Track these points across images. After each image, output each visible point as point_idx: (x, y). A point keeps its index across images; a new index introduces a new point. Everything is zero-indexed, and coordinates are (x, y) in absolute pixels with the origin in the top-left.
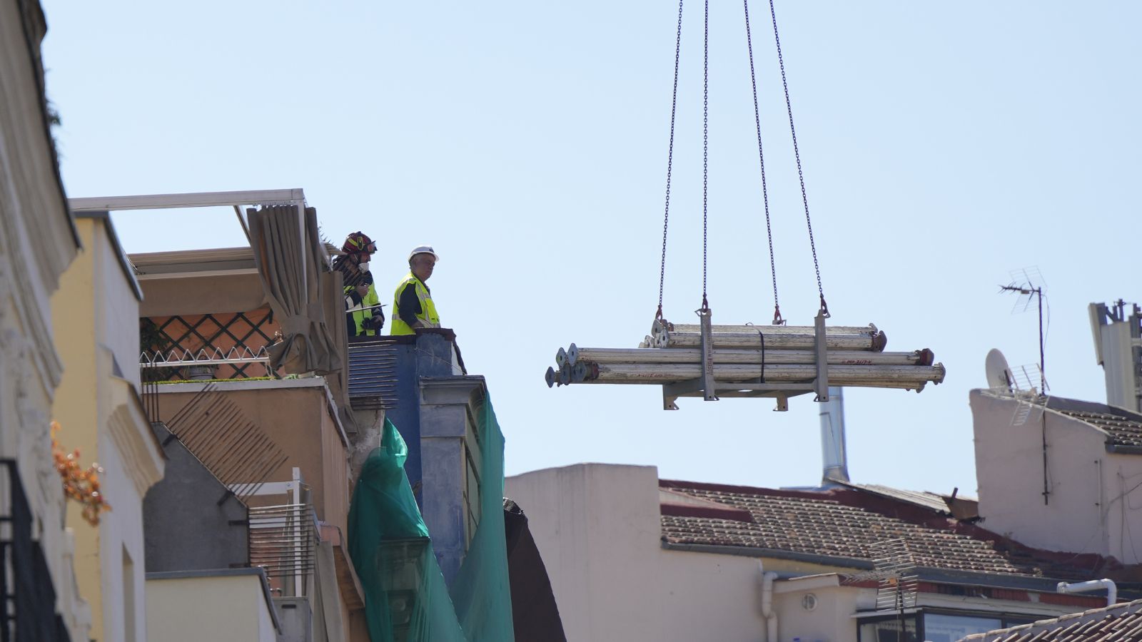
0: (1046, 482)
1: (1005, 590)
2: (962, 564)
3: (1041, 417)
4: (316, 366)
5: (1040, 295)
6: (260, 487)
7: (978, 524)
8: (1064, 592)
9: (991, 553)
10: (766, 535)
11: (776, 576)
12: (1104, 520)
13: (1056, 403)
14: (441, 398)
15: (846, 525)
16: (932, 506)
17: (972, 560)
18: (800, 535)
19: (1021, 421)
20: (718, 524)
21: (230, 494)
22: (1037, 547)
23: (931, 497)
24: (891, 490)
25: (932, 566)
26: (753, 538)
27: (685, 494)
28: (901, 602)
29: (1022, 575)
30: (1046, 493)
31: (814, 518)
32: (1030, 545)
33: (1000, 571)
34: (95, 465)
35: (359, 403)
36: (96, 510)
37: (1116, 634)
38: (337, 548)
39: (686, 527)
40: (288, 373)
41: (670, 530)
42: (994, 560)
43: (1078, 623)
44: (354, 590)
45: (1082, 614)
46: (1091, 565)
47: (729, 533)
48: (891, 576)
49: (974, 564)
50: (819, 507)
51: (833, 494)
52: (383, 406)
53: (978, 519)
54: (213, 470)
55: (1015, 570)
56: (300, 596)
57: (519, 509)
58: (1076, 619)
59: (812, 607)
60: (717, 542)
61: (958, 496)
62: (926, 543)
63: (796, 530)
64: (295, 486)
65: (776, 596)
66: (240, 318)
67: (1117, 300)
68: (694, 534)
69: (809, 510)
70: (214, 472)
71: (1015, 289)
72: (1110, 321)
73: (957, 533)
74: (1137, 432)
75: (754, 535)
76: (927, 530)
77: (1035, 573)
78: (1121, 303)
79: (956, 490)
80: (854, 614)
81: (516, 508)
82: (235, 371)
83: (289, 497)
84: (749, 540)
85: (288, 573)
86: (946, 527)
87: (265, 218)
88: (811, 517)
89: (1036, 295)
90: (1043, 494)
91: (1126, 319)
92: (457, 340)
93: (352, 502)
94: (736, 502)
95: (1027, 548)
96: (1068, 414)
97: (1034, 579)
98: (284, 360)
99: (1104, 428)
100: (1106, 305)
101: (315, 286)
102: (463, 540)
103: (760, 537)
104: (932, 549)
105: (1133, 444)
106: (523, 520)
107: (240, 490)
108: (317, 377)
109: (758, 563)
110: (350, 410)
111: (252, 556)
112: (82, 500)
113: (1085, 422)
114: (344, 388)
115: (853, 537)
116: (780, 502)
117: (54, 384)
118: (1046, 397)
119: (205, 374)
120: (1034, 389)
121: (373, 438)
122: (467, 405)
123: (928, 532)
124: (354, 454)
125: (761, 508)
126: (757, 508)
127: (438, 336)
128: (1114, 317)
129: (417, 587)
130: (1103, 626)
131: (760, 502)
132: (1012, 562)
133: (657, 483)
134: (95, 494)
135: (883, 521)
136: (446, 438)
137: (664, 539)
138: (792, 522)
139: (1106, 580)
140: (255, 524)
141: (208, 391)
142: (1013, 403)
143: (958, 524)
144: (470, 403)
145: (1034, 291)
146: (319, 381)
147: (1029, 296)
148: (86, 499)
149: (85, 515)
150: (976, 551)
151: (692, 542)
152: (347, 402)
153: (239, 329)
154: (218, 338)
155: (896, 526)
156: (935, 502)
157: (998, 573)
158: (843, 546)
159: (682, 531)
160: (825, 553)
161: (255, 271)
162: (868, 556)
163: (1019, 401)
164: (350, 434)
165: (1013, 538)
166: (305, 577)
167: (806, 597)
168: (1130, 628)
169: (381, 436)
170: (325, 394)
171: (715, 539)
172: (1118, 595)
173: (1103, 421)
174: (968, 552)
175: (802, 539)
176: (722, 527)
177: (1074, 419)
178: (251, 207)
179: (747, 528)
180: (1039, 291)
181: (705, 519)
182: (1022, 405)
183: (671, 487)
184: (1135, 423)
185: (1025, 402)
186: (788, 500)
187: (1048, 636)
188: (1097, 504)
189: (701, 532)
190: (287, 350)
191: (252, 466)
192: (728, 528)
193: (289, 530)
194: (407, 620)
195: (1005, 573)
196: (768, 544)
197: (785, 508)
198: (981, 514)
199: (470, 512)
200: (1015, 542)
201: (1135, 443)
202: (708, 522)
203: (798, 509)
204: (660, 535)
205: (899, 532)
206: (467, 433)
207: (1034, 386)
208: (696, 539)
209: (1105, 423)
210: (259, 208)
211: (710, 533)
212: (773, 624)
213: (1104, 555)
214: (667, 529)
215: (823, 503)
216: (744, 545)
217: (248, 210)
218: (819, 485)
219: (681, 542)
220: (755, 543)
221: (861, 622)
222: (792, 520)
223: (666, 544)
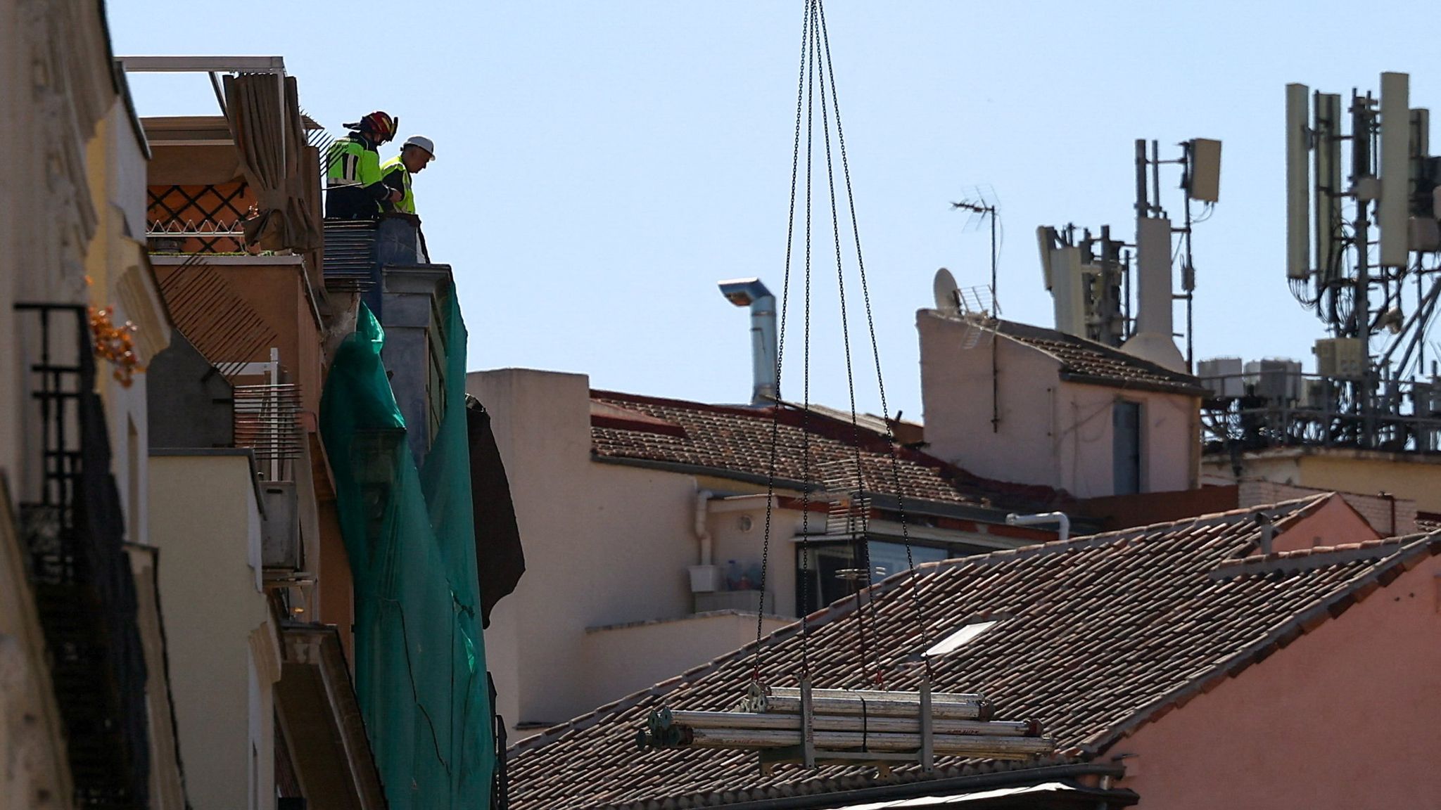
0: (996, 409)
1: (953, 519)
2: (907, 490)
3: (992, 340)
4: (294, 244)
5: (993, 214)
6: (245, 366)
7: (924, 450)
8: (1013, 524)
9: (936, 481)
10: (701, 452)
11: (710, 494)
12: (1056, 451)
13: (1008, 327)
14: (405, 287)
15: (784, 445)
16: (874, 428)
17: (917, 487)
18: (736, 453)
19: (971, 345)
20: (650, 438)
21: (216, 370)
22: (985, 476)
23: (872, 420)
24: (831, 410)
25: (875, 492)
26: (687, 454)
27: (615, 405)
28: (853, 525)
29: (970, 504)
30: (995, 421)
31: (750, 437)
32: (977, 474)
33: (947, 499)
34: (128, 323)
35: (333, 285)
36: (129, 371)
37: (1078, 568)
38: (313, 435)
39: (617, 439)
40: (264, 249)
41: (600, 442)
42: (939, 488)
43: (1037, 555)
44: (326, 481)
45: (1042, 546)
46: (1043, 497)
47: (662, 448)
48: (841, 499)
49: (920, 491)
50: (755, 425)
51: (770, 412)
52: (359, 289)
53: (923, 444)
54: (197, 345)
55: (962, 499)
56: (277, 480)
57: (482, 407)
58: (1035, 551)
59: (748, 529)
60: (649, 457)
61: (903, 419)
62: (869, 467)
63: (731, 448)
64: (273, 367)
65: (711, 516)
66: (209, 191)
67: (1066, 224)
68: (625, 447)
69: (746, 428)
70: (198, 347)
71: (968, 206)
72: (1059, 245)
73: (901, 459)
74: (1092, 361)
75: (688, 451)
76: (869, 454)
77: (983, 503)
78: (1071, 227)
79: (900, 413)
80: (792, 537)
81: (478, 406)
82: (203, 246)
83: (266, 377)
84: (683, 456)
85: (263, 456)
86: (890, 451)
87: (243, 86)
88: (747, 435)
89: (989, 214)
90: (993, 421)
91: (1076, 244)
92: (422, 226)
93: (324, 387)
94: (668, 416)
95: (974, 477)
96: (1020, 339)
97: (981, 509)
98: (260, 236)
99: (1058, 356)
100: (1056, 228)
101: (294, 159)
102: (425, 437)
103: (694, 454)
104: (875, 473)
105: (1088, 373)
106: (486, 418)
107: (226, 368)
108: (294, 255)
109: (693, 481)
110: (325, 292)
111: (236, 436)
112: (114, 361)
113: (1038, 348)
114: (318, 267)
115: (791, 458)
116: (715, 418)
117: (89, 236)
118: (998, 320)
119: (171, 248)
120: (986, 312)
121: (348, 322)
122: (432, 295)
123: (870, 456)
124: (328, 338)
125: (695, 424)
126: (689, 422)
127: (403, 222)
128: (1063, 241)
129: (392, 479)
130: (1065, 559)
131: (693, 417)
132: (959, 491)
133: (588, 394)
134: (128, 354)
135: (822, 442)
136: (409, 328)
137: (594, 451)
138: (727, 440)
139: (1058, 513)
140: (241, 405)
141: (190, 265)
142: (962, 326)
143: (901, 448)
144: (434, 292)
145: (987, 209)
146: (296, 259)
147: (981, 214)
148: (119, 359)
149: (117, 376)
150: (921, 477)
151: (624, 455)
152: (322, 284)
153: (208, 202)
154: (186, 211)
155: (837, 448)
156: (878, 425)
157: (945, 502)
158: (781, 466)
159: (613, 444)
160: (762, 472)
161: (231, 142)
162: (807, 479)
163: (969, 323)
164: (324, 317)
165: (960, 465)
166: (281, 459)
167: (742, 518)
168: (1093, 563)
169: (356, 320)
170: (302, 274)
171: (647, 453)
172: (1071, 530)
173: (1057, 348)
174: (912, 478)
175: (738, 458)
176: (655, 441)
177: (1027, 344)
178: (228, 73)
179: (680, 444)
180: (993, 209)
181: (637, 433)
182: (973, 327)
183: (600, 398)
184: (1090, 352)
185: (975, 325)
186: (722, 417)
187: (1005, 567)
188: (1049, 434)
189: (632, 445)
190: (263, 227)
191: (238, 342)
192: (660, 442)
193: (266, 411)
194: (379, 514)
195: (951, 502)
196: (703, 461)
197: (721, 425)
198: (927, 440)
199: (431, 407)
200: (963, 471)
201: (1090, 372)
202: (639, 435)
203: (733, 426)
204: (589, 446)
205: (839, 455)
206: (431, 325)
207: (985, 308)
208: (627, 453)
209: (1058, 351)
210: (236, 75)
211: (642, 447)
212: (707, 544)
213: (1056, 488)
214: (597, 441)
215: (758, 421)
216: (678, 461)
217: (224, 76)
218: (749, 403)
219: (612, 455)
220: (690, 459)
221: (799, 546)
222: (727, 437)
223: (596, 457)
